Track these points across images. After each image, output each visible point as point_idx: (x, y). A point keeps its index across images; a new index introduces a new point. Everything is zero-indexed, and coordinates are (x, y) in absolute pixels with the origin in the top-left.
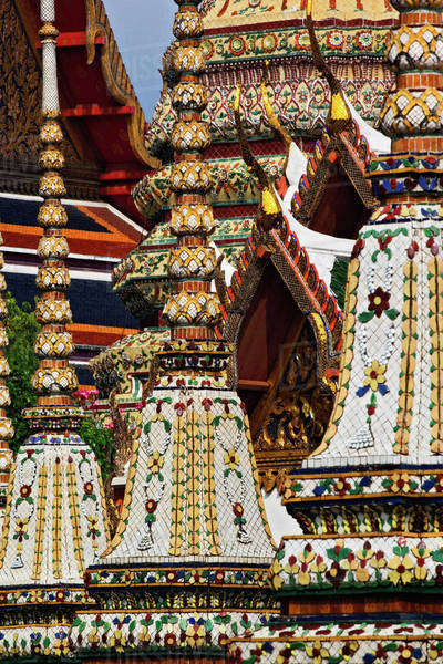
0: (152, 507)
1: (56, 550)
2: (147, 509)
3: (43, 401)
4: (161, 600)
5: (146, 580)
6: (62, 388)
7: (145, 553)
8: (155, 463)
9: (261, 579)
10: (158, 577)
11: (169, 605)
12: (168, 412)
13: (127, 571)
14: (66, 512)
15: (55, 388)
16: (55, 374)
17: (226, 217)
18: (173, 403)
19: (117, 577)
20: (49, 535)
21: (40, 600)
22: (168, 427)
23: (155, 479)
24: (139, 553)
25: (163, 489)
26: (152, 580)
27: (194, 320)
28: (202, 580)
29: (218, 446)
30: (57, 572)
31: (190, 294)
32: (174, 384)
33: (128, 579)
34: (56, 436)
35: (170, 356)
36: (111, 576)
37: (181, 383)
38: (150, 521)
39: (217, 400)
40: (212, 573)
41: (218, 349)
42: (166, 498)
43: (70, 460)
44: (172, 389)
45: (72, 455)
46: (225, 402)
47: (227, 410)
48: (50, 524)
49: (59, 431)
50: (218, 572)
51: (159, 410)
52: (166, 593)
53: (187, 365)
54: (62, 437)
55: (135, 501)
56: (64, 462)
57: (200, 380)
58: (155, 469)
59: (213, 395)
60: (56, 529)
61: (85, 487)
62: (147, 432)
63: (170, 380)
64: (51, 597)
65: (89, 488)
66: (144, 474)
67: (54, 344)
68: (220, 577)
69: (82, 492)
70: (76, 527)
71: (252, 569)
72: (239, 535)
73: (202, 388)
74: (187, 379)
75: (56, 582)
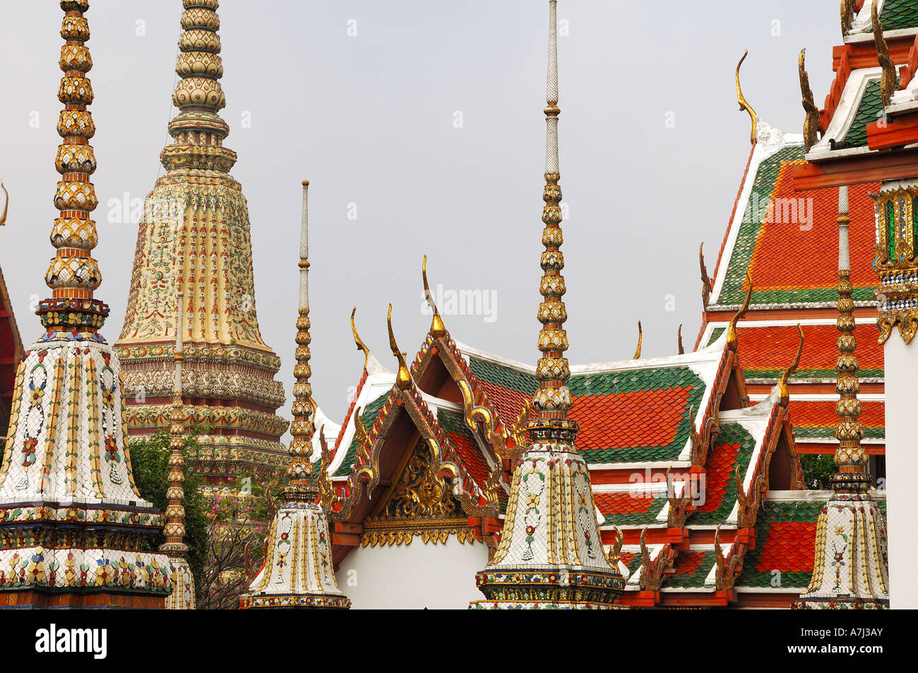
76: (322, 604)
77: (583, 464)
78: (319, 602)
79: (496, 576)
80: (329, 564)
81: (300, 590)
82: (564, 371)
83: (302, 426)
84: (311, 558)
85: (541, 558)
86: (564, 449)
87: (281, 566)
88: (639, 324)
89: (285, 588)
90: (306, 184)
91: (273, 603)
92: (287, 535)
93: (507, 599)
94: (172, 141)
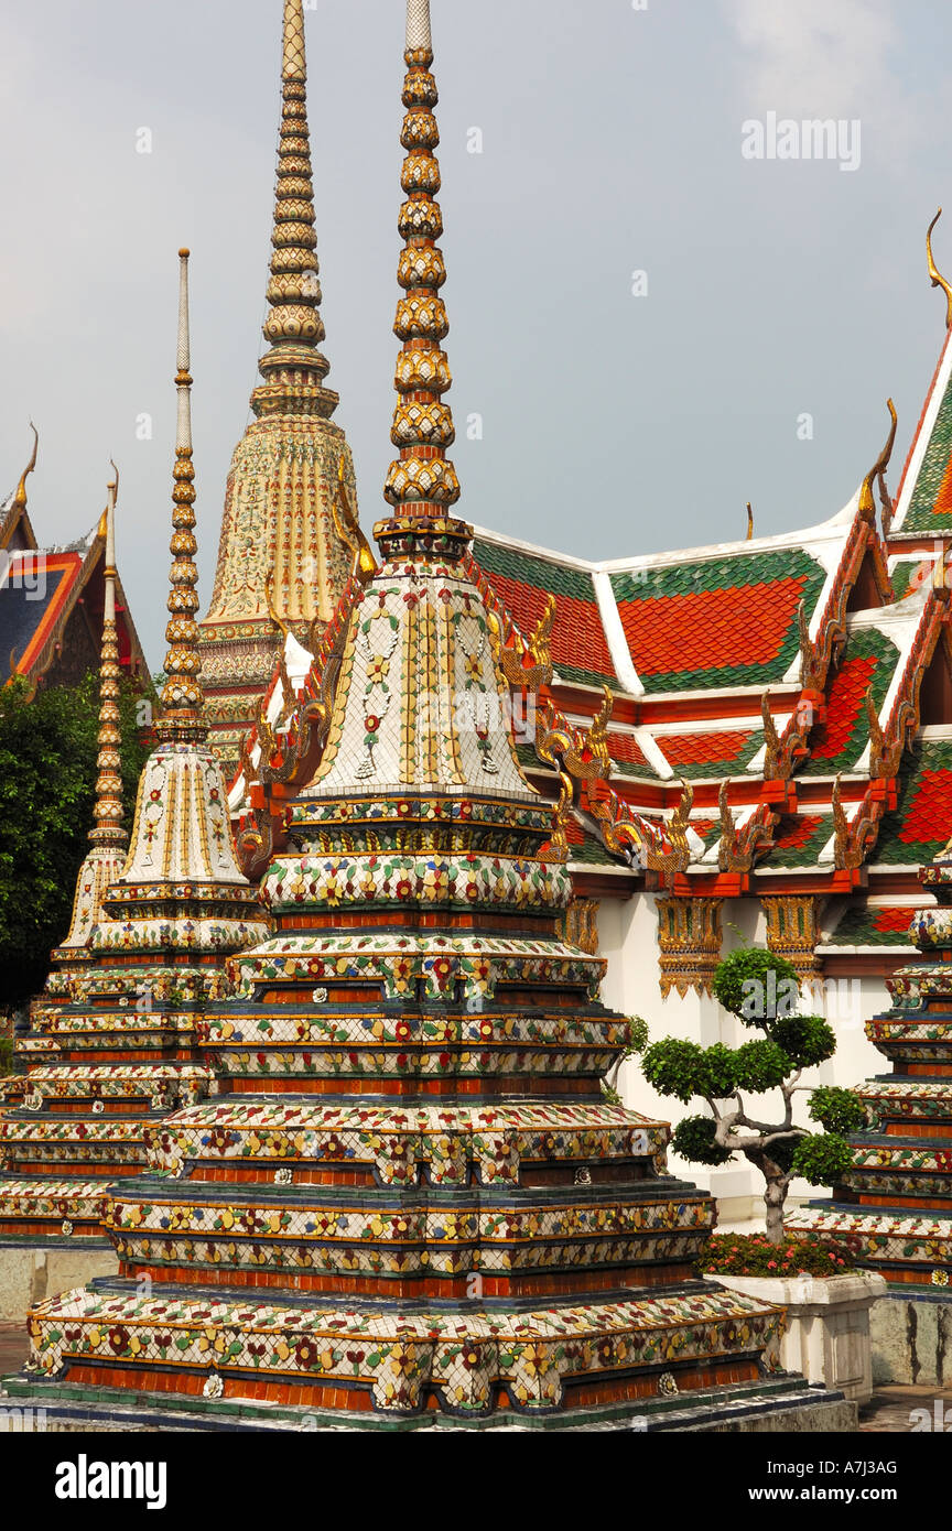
0: (373, 724)
1: (186, 849)
2: (367, 727)
3: (172, 713)
4: (388, 840)
5: (369, 814)
6: (190, 702)
7: (366, 782)
8: (378, 669)
9: (513, 817)
10: (385, 810)
11: (399, 846)
12: (396, 606)
13: (343, 804)
14: (195, 815)
15: (184, 701)
16: (185, 689)
17: (222, 730)
18: (402, 595)
19: (329, 812)
20: (178, 836)
21: (169, 895)
22: (395, 625)
23: (377, 690)
24: (358, 782)
25: (388, 701)
26: (377, 813)
27: (427, 492)
28: (444, 814)
29: (459, 650)
30: (186, 870)
31: (422, 460)
32: (401, 572)
33: (344, 813)
34: (184, 745)
35: (394, 537)
36: (321, 810)
37: (410, 572)
38: (370, 743)
39: (457, 593)
40: (456, 806)
41: (457, 531)
42: (392, 713)
43: (198, 768)
44: (400, 577)
45: (199, 762)
46: (466, 596)
47: (468, 606)
48: (179, 825)
49: (188, 741)
50: (464, 804)
51: (382, 604)
52: (396, 830)
53: (418, 548)
54: (190, 746)
55: (349, 718)
56: (193, 769)
57: (434, 567)
58: (377, 677)
59: (452, 587)
60: (185, 830)
61: (211, 793)
62: (366, 632)
63: (396, 568)
64: (180, 893)
65: (215, 793)
66: (361, 685)
67: (184, 661)
68: (467, 810)
69: (208, 797)
70: (204, 829)
71: (502, 804)
72: (484, 762)
73: (438, 577)
74: (418, 566)
75: (185, 878)
76: (210, 896)
77: (477, 600)
78: (205, 894)
79: (307, 809)
80: (227, 836)
81: (177, 876)
82: (439, 427)
83: (183, 627)
84: (195, 827)
85: (389, 774)
86: (439, 571)
87: (150, 840)
88: (749, 507)
89: (154, 874)
90: (184, 255)
91: (136, 895)
92: (158, 793)
93: (327, 851)
94: (262, 381)
